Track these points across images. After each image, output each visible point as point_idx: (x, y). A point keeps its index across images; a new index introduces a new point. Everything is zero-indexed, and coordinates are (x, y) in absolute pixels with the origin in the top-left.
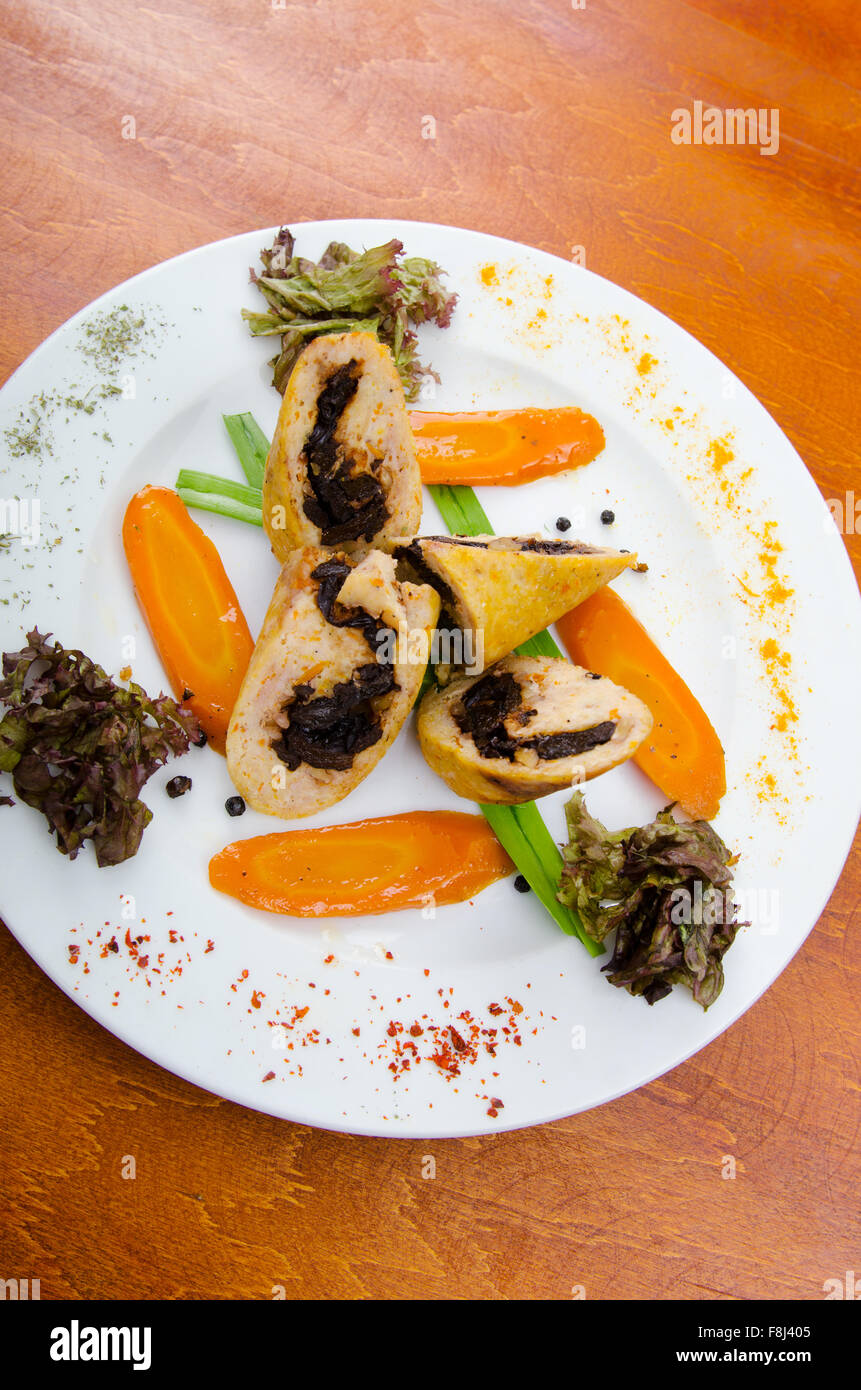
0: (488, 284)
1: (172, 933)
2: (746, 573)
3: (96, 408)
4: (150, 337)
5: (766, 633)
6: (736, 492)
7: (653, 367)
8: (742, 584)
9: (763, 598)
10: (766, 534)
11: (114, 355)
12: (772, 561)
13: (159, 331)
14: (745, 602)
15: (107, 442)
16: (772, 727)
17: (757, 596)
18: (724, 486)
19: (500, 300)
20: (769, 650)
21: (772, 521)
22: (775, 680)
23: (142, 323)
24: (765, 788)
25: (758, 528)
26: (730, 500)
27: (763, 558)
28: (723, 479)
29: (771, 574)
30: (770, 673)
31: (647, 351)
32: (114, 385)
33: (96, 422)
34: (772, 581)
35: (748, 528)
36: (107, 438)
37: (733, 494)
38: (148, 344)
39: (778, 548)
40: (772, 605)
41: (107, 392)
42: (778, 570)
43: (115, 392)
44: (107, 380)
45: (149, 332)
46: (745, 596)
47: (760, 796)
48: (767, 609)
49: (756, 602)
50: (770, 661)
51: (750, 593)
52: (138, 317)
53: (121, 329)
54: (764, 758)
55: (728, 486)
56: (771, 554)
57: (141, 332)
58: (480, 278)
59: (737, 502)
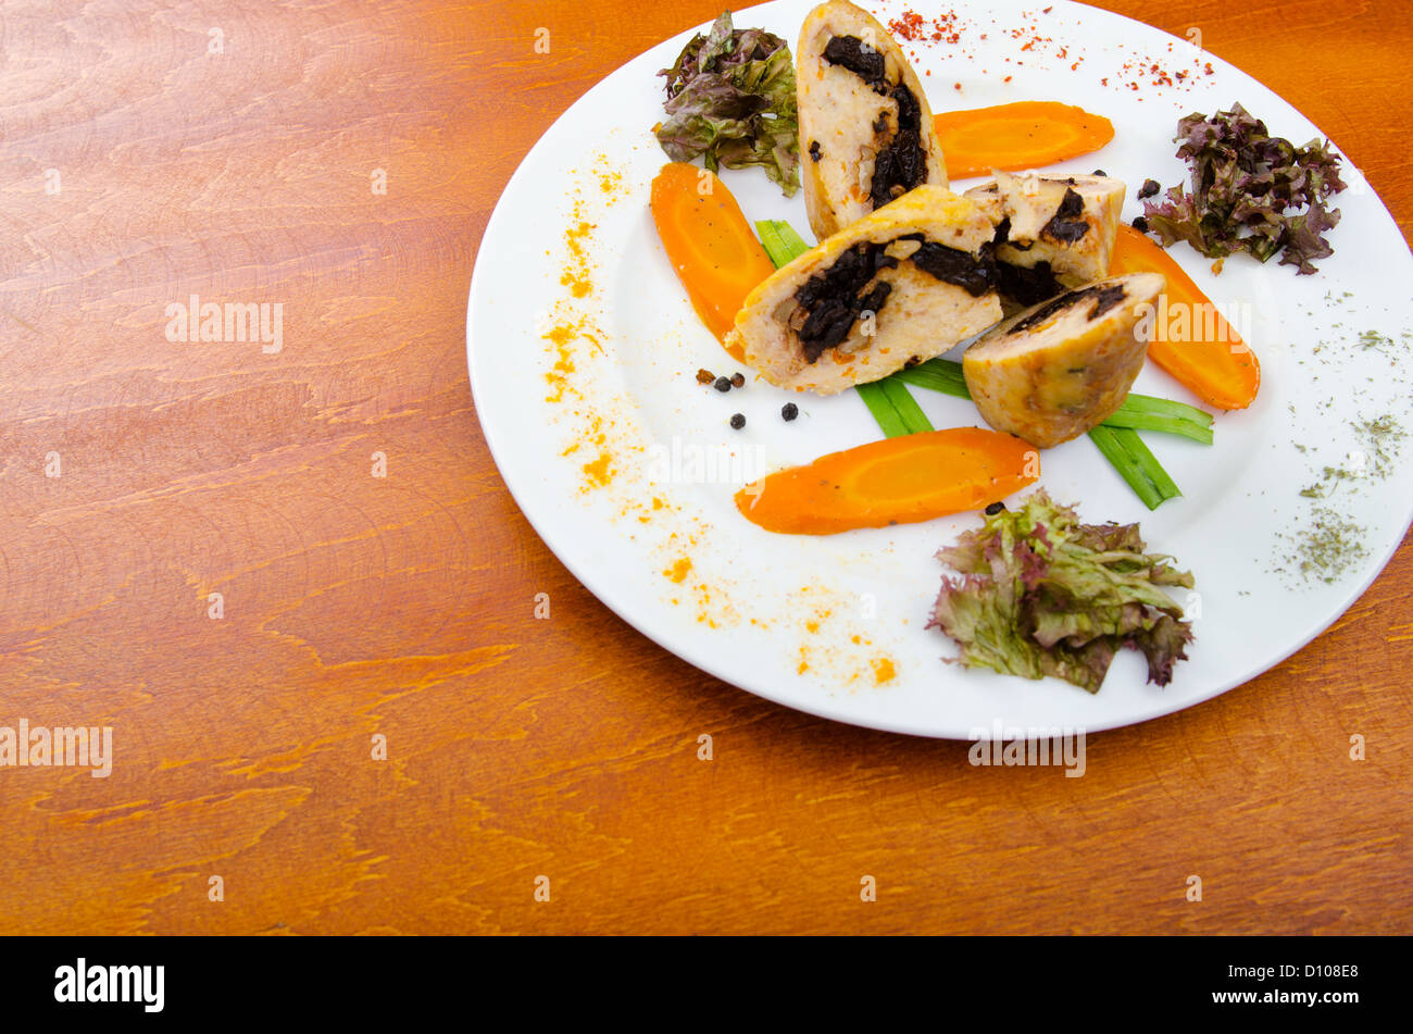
0: (885, 661)
1: (1136, 89)
2: (592, 356)
3: (1323, 475)
4: (1290, 554)
5: (582, 305)
6: (587, 433)
7: (671, 568)
8: (599, 346)
9: (578, 334)
10: (561, 391)
11: (1322, 530)
12: (561, 366)
13: (1281, 564)
14: (599, 331)
15: (1300, 444)
16: (594, 227)
17: (585, 335)
18: (602, 439)
19: (869, 643)
20: (582, 289)
21: (551, 403)
22: (582, 264)
23: (1304, 566)
24: (612, 182)
25: (568, 398)
26: (597, 425)
27: (570, 369)
28: (601, 447)
29: (565, 354)
30: (586, 270)
31: (676, 586)
32: (1311, 500)
33: (1319, 462)
34: (565, 347)
35: (581, 398)
36: (1301, 449)
37: (591, 432)
38: (1289, 549)
39: (551, 378)
40: (570, 327)
41: (1316, 492)
42: (556, 357)
43: (1309, 493)
44: (1320, 504)
45: (1292, 560)
46: (597, 336)
47: (619, 178)
48: (576, 323)
49: (587, 330)
50: (583, 280)
51: (591, 338)
52: (1311, 575)
53: (1325, 557)
54: (608, 205)
55: (596, 439)
56: (560, 373)
57: (1301, 558)
58: (896, 668)
59: (589, 423)
